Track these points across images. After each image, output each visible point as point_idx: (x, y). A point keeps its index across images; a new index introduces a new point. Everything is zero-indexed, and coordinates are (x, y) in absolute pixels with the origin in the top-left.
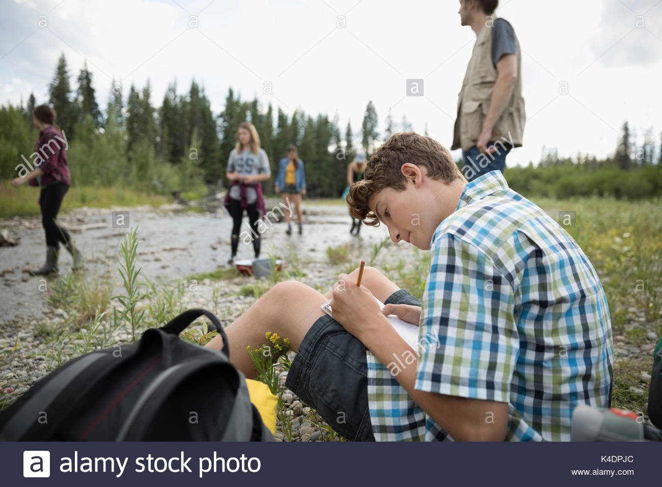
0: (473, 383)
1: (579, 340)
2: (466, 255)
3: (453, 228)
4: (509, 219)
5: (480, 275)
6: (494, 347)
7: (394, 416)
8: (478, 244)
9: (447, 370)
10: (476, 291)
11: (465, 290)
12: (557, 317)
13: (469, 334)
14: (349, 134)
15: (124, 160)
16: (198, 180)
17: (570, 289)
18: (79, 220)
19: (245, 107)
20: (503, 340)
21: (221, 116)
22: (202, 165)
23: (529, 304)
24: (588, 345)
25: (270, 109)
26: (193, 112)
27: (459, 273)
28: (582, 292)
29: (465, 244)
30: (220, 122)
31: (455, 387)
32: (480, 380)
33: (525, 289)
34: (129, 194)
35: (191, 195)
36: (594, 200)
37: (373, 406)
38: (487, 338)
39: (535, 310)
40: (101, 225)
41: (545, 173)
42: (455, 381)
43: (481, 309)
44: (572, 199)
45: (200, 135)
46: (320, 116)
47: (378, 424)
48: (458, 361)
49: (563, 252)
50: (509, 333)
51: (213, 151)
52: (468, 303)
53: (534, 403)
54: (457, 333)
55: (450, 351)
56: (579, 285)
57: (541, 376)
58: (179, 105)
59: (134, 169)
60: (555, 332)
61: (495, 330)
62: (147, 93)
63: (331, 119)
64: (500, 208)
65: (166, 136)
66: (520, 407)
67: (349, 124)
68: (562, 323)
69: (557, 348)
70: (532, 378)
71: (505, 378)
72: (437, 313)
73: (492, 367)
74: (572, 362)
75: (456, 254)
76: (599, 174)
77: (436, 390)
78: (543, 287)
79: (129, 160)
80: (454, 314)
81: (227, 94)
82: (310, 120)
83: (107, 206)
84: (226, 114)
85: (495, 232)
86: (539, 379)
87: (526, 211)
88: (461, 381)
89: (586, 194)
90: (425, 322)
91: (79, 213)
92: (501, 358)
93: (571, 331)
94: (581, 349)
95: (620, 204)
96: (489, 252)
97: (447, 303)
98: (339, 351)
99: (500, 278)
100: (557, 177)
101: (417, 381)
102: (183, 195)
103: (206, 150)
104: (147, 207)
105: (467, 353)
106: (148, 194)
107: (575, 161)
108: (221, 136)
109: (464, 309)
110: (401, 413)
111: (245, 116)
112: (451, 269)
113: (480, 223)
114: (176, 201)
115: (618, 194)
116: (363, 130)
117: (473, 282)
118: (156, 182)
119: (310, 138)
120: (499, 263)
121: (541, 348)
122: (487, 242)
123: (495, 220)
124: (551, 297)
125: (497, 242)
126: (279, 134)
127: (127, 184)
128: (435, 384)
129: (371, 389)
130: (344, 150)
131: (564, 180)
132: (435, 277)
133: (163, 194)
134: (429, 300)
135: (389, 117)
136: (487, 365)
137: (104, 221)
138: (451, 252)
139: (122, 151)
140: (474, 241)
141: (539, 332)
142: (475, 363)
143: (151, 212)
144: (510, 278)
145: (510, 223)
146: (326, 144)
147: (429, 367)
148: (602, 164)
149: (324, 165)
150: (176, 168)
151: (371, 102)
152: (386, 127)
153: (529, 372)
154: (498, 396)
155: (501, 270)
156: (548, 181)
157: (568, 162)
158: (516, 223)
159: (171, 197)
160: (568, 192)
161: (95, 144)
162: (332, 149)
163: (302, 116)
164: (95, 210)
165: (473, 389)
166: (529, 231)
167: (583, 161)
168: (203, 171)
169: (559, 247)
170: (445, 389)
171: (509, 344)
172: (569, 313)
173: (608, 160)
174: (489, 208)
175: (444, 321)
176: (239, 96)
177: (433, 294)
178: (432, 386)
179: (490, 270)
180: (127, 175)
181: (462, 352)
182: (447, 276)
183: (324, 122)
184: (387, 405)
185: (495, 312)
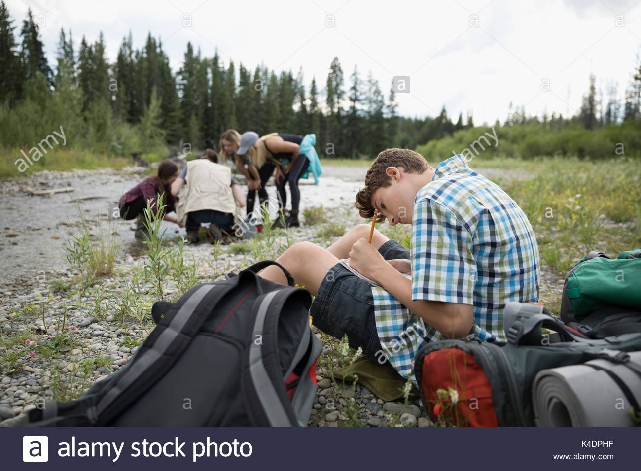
0: (448, 293)
1: (517, 268)
2: (438, 212)
3: (430, 194)
4: (467, 189)
5: (448, 225)
6: (462, 270)
7: (394, 330)
8: (446, 205)
9: (432, 285)
10: (447, 235)
11: (440, 234)
12: (503, 254)
13: (445, 263)
14: (313, 92)
15: (80, 120)
16: (159, 141)
17: (509, 235)
18: (42, 184)
19: (205, 64)
20: (467, 266)
21: (180, 73)
22: (162, 126)
23: (483, 245)
24: (522, 272)
25: (232, 65)
26: (150, 69)
27: (435, 224)
28: (517, 237)
29: (437, 205)
30: (179, 79)
31: (437, 296)
32: (453, 291)
33: (481, 234)
34: (88, 156)
35: (152, 156)
36: (557, 160)
37: (379, 325)
38: (457, 264)
39: (488, 250)
40: (68, 189)
41: (511, 133)
42: (437, 292)
43: (451, 246)
44: (536, 159)
45: (159, 93)
46: (284, 73)
47: (383, 337)
48: (438, 280)
49: (502, 211)
50: (470, 261)
51: (173, 110)
52: (443, 243)
53: (487, 312)
54: (437, 262)
55: (433, 273)
56: (515, 232)
57: (492, 294)
58: (135, 61)
59: (92, 130)
60: (501, 263)
61: (461, 259)
62: (100, 48)
63: (294, 77)
64: (461, 181)
65: (122, 95)
66: (478, 316)
67: (314, 82)
68: (506, 259)
69: (503, 275)
70: (486, 295)
71: (469, 289)
72: (423, 250)
73: (460, 283)
74: (512, 284)
75: (433, 211)
76: (565, 133)
77: (426, 298)
78: (493, 233)
79: (85, 119)
80: (434, 250)
81: (186, 50)
82: (274, 78)
83: (68, 169)
84: (186, 71)
85: (457, 197)
86: (490, 295)
87: (479, 183)
88: (441, 292)
89: (550, 154)
90: (414, 256)
91: (41, 176)
92: (466, 276)
93: (511, 263)
94: (518, 274)
95: (582, 164)
96: (453, 210)
97: (429, 244)
98: (349, 290)
99: (461, 226)
100: (523, 137)
101: (413, 295)
102: (143, 157)
103: (166, 109)
104: (109, 170)
105: (444, 275)
106: (109, 157)
107: (541, 120)
108: (180, 94)
109: (441, 246)
110: (399, 327)
111: (206, 73)
112: (430, 221)
113: (447, 192)
114: (137, 163)
115: (581, 153)
116: (327, 88)
117: (444, 230)
118: (115, 143)
119: (273, 97)
120: (460, 218)
121: (492, 275)
122: (452, 204)
123: (457, 190)
124: (498, 239)
125: (459, 204)
126: (241, 91)
127: (86, 146)
128: (426, 294)
129: (377, 313)
130: (308, 109)
131: (531, 139)
132: (420, 227)
133: (123, 155)
134: (417, 243)
135: (354, 74)
136: (457, 281)
137: (69, 185)
138: (429, 210)
139: (78, 111)
140: (443, 203)
141: (491, 265)
142: (449, 280)
143: (115, 175)
144: (467, 226)
145: (467, 191)
146: (291, 103)
147: (421, 284)
148: (567, 123)
149: (288, 124)
150: (135, 128)
151: (336, 59)
152: (352, 84)
153: (484, 291)
154: (465, 300)
155: (461, 222)
156: (514, 141)
157: (535, 120)
158: (471, 191)
159: (131, 159)
160: (534, 152)
161: (48, 103)
162: (296, 107)
163: (266, 73)
164: (57, 174)
165: (449, 297)
166: (479, 198)
167: (549, 119)
168: (164, 132)
169: (501, 208)
170: (432, 297)
171: (471, 269)
172: (511, 252)
173: (574, 119)
174: (453, 181)
175: (428, 255)
176: (199, 52)
177: (420, 238)
178: (424, 296)
179: (453, 222)
180: (84, 136)
181: (440, 274)
182: (428, 226)
183: (288, 80)
184: (389, 323)
185: (460, 249)
